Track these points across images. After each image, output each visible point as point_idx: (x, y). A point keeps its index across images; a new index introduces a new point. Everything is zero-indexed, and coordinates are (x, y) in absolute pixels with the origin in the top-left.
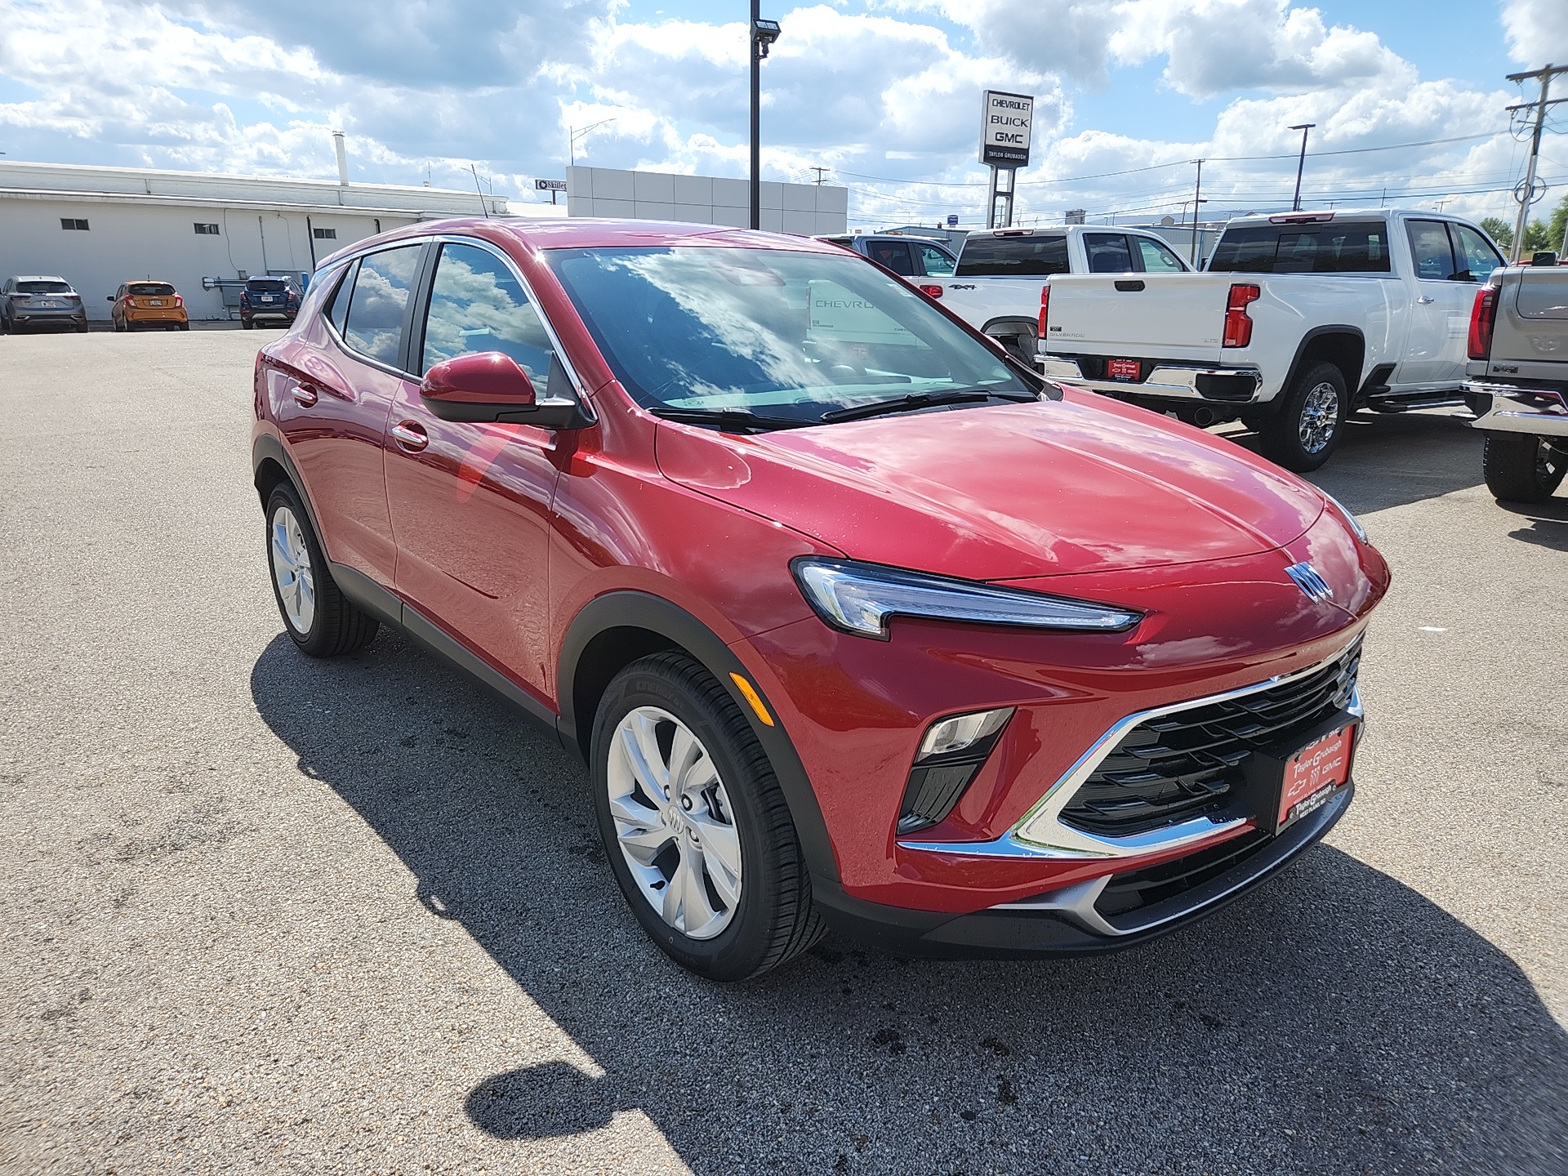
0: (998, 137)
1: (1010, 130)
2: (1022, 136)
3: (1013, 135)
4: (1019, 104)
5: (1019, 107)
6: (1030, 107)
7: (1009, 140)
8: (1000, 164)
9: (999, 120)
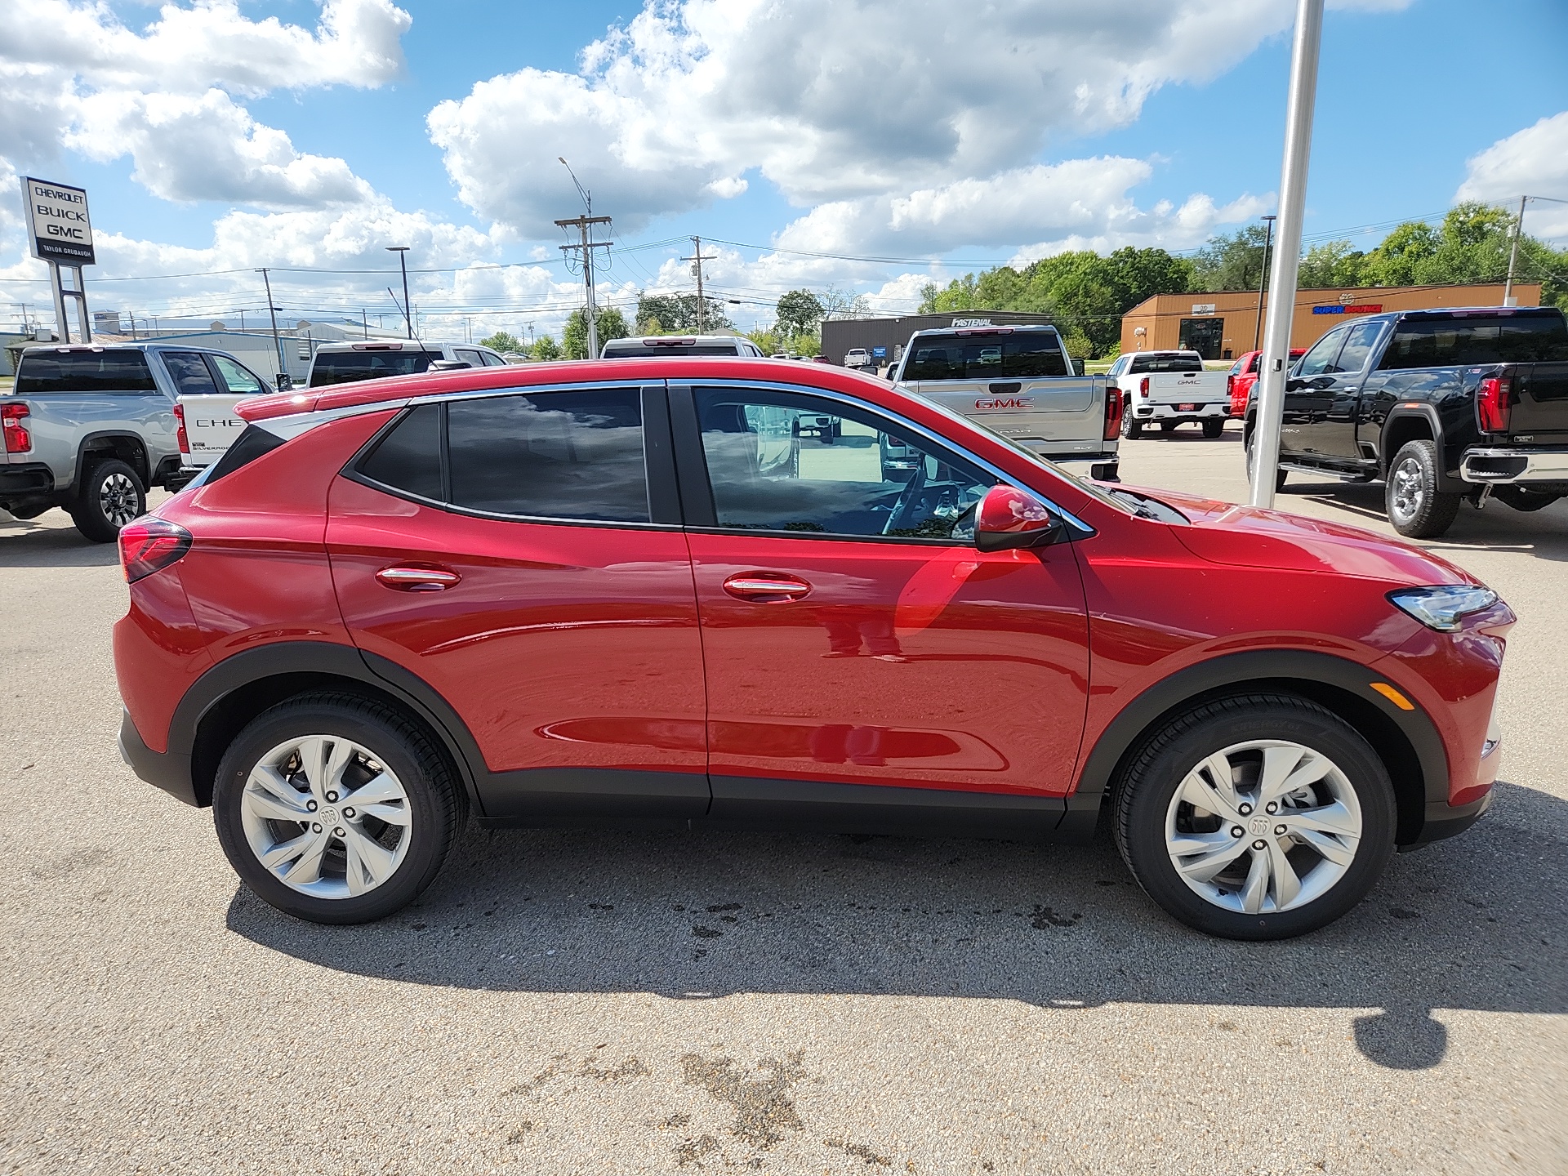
0: (52, 230)
1: (65, 223)
2: (80, 231)
3: (69, 230)
4: (69, 196)
5: (70, 199)
6: (83, 200)
7: (66, 235)
8: (60, 260)
9: (48, 211)
